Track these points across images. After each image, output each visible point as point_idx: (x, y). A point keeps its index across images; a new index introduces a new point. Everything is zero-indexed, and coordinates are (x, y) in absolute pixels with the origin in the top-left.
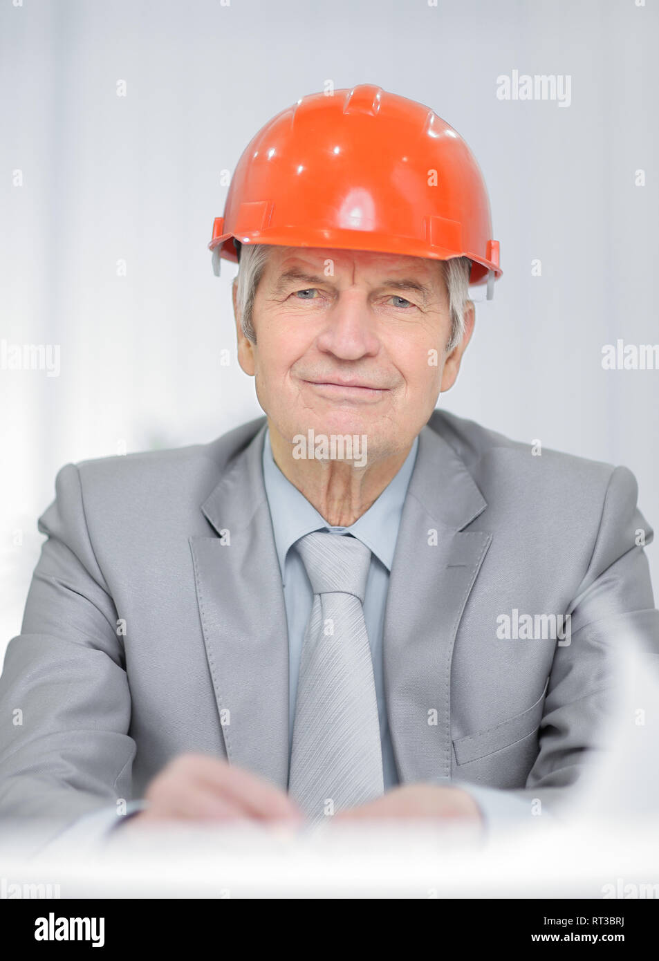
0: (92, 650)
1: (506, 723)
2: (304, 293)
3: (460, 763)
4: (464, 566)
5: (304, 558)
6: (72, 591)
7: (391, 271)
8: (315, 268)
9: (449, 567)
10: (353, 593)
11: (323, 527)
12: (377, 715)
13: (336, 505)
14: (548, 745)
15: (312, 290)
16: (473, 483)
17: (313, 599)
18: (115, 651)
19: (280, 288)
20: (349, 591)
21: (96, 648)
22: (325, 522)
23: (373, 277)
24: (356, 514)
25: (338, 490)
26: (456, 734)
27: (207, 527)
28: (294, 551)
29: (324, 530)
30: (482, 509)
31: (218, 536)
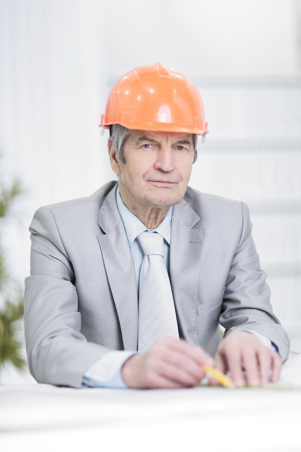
1: (215, 299)
2: (146, 146)
3: (199, 314)
4: (197, 242)
5: (140, 242)
6: (54, 258)
8: (152, 136)
9: (190, 242)
10: (161, 255)
13: (150, 222)
14: (230, 306)
15: (149, 144)
16: (192, 209)
17: (143, 257)
19: (137, 143)
20: (159, 254)
21: (66, 280)
22: (146, 228)
23: (174, 140)
24: (158, 224)
25: (153, 216)
26: (198, 303)
27: (100, 230)
28: (137, 240)
29: (147, 231)
30: (199, 220)
31: (104, 233)
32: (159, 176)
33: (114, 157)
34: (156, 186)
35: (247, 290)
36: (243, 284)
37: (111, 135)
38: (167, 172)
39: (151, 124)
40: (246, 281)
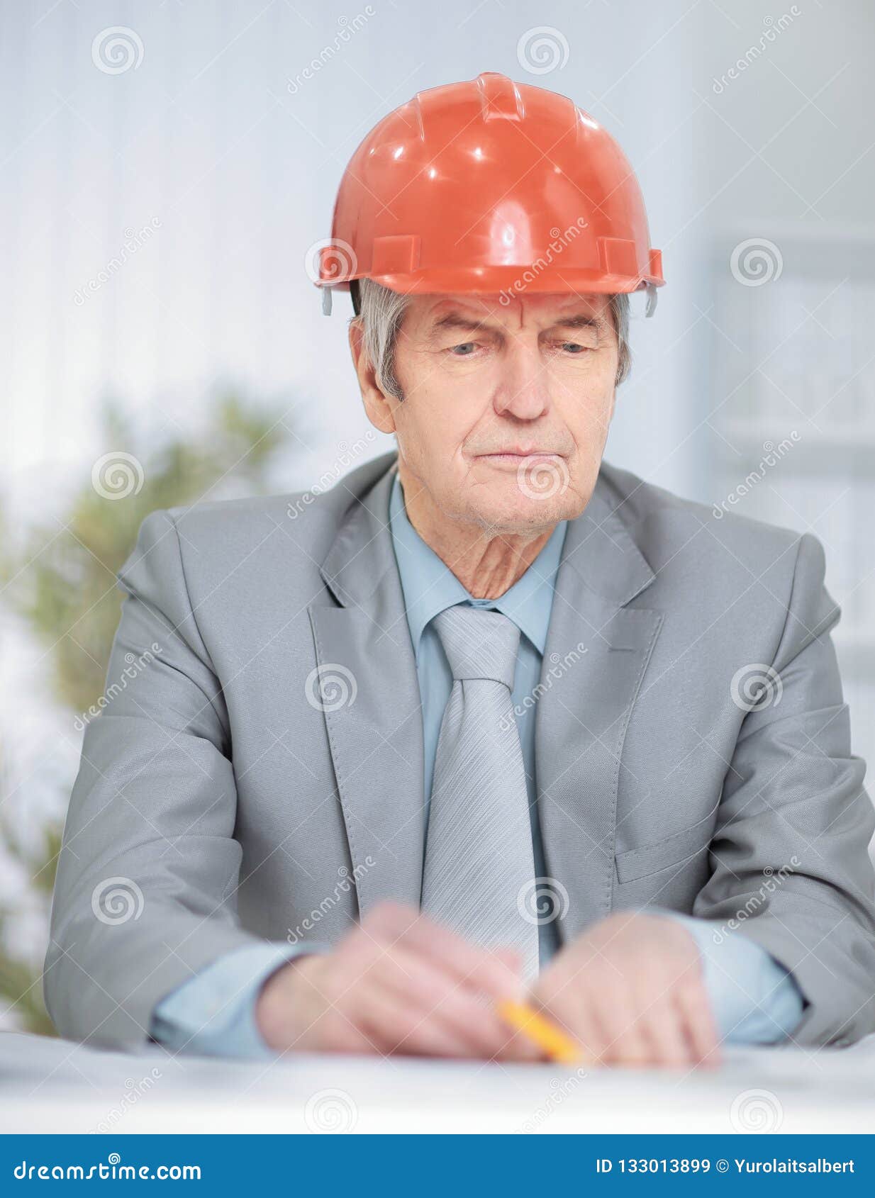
0: (196, 738)
1: (677, 837)
2: (463, 348)
3: (622, 881)
4: (631, 650)
5: (442, 637)
6: (170, 666)
7: (564, 308)
8: (476, 312)
9: (612, 650)
10: (502, 681)
11: (465, 599)
12: (530, 826)
13: (486, 577)
14: (725, 863)
15: (471, 344)
16: (634, 547)
17: (451, 686)
18: (218, 737)
19: (434, 336)
20: (497, 678)
21: (199, 735)
22: (468, 594)
23: (544, 318)
24: (507, 586)
25: (493, 561)
26: (619, 847)
27: (326, 595)
28: (431, 629)
29: (467, 604)
30: (650, 581)
31: (339, 605)
32: (505, 436)
33: (370, 378)
34: (500, 470)
35: (780, 815)
36: (777, 796)
37: (357, 312)
38: (529, 422)
39: (479, 272)
40: (787, 785)
